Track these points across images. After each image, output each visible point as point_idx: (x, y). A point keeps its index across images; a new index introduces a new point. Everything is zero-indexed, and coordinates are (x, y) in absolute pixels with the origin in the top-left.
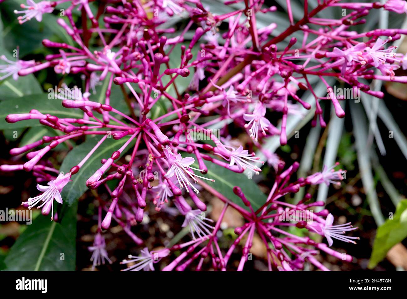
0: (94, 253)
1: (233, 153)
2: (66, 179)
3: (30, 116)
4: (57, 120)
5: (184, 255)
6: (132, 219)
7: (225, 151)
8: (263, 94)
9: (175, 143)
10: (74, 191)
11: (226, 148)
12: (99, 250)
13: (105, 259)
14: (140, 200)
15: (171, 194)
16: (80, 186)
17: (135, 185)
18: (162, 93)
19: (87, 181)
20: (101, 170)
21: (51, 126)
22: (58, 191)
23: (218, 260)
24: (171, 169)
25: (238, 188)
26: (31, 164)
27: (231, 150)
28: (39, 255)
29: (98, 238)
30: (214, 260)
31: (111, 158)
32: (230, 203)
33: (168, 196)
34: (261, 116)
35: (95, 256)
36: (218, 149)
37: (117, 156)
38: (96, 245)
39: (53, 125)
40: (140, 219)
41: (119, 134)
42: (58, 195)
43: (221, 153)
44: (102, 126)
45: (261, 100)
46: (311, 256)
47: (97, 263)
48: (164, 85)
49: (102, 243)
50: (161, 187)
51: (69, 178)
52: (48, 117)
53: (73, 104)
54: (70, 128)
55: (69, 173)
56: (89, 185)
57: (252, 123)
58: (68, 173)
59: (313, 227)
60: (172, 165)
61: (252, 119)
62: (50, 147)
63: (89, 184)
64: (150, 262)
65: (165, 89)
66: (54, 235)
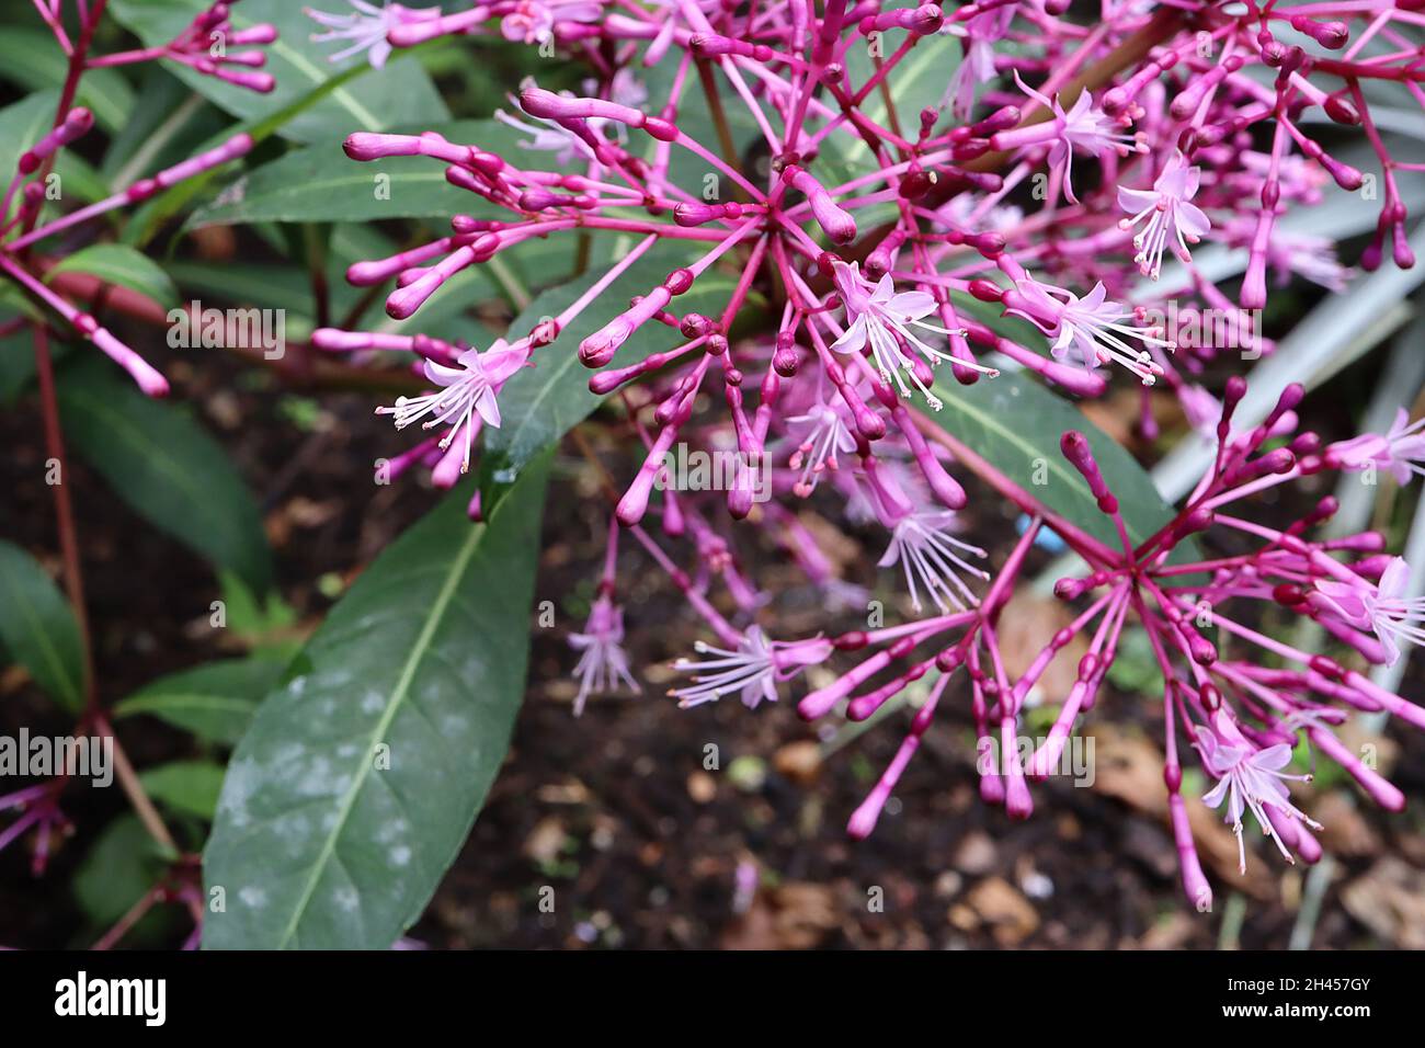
0: (585, 655)
1: (1068, 309)
2: (514, 356)
3: (419, 143)
4: (499, 167)
5: (880, 660)
6: (716, 552)
7: (1044, 300)
8: (1192, 130)
9: (877, 263)
10: (537, 425)
11: (1051, 294)
12: (604, 648)
13: (621, 680)
14: (747, 439)
15: (851, 445)
16: (556, 411)
17: (735, 391)
18: (847, 113)
19: (582, 345)
20: (628, 318)
21: (480, 192)
22: (488, 387)
23: (990, 686)
24: (855, 325)
25: (1079, 439)
26: (412, 293)
27: (1066, 300)
28: (412, 643)
29: (602, 608)
30: (977, 687)
31: (665, 287)
32: (1051, 517)
33: (839, 450)
34: (1177, 198)
35: (589, 665)
36: (1020, 295)
37: (681, 282)
38: (594, 632)
39: (487, 190)
40: (742, 505)
41: (694, 209)
42: (489, 401)
43: (1030, 309)
44: (640, 201)
45: (1187, 148)
46: (1319, 725)
47: (594, 683)
48: (855, 90)
49: (613, 627)
50: (820, 420)
51: (527, 352)
52: (473, 154)
53: (555, 105)
54: (538, 195)
55: (526, 339)
56: (588, 355)
57: (1147, 219)
58: (523, 337)
59: (1333, 598)
60: (861, 315)
61: (1146, 207)
62: (474, 250)
63: (589, 352)
64: (766, 675)
65: (857, 101)
66: (463, 587)
